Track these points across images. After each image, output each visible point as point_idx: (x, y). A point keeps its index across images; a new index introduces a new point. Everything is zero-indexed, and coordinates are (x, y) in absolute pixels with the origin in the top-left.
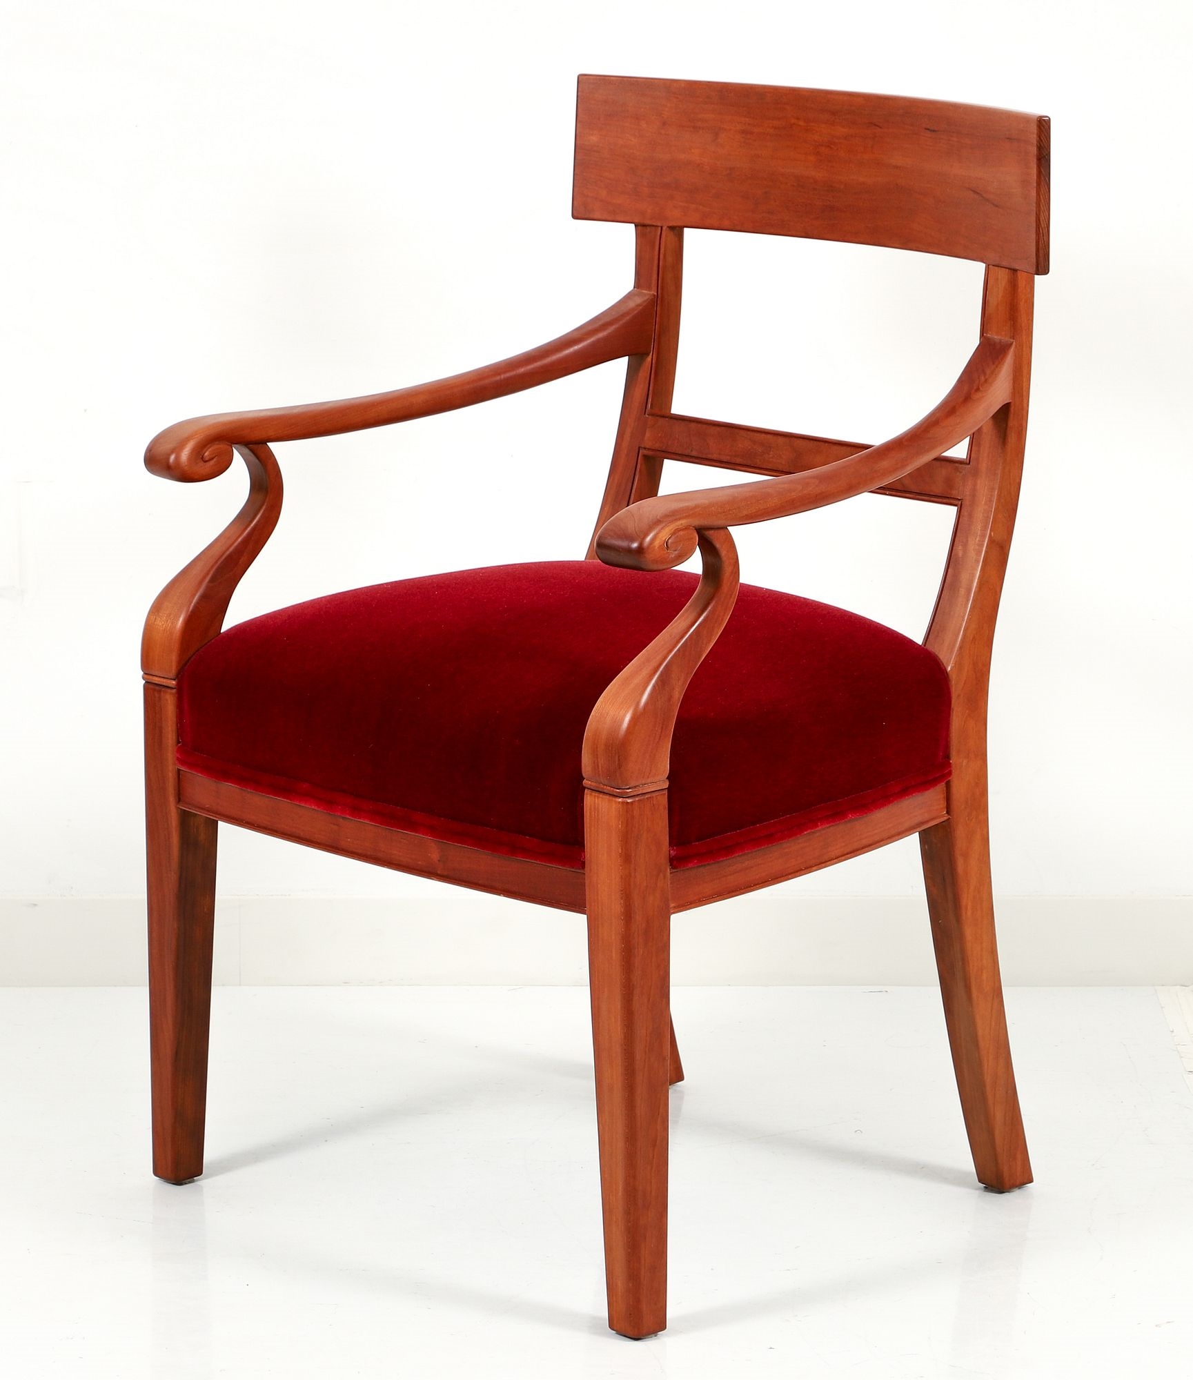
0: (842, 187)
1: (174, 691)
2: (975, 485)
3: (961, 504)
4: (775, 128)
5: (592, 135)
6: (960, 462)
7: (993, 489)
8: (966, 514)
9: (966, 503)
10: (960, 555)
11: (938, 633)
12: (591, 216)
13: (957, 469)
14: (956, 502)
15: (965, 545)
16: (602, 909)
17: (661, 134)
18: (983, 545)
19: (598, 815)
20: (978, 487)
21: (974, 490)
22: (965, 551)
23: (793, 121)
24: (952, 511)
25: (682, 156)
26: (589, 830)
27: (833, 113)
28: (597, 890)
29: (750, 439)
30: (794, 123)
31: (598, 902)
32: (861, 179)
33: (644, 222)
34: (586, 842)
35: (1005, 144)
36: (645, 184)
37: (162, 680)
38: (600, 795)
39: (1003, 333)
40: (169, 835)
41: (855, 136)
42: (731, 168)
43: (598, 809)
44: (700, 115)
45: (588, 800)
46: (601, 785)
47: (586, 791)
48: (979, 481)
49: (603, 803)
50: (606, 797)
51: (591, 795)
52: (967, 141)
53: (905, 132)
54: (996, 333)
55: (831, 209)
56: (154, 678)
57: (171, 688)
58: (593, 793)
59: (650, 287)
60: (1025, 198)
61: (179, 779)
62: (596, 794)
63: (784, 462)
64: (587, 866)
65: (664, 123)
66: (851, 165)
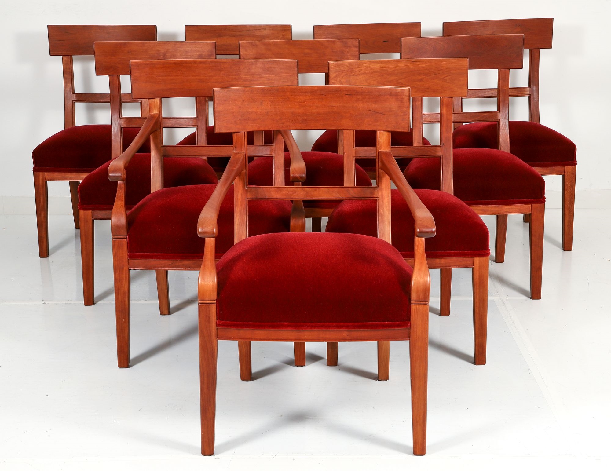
0: (310, 114)
3: (379, 199)
4: (283, 99)
7: (389, 193)
8: (381, 201)
10: (382, 213)
13: (375, 189)
16: (418, 337)
17: (243, 104)
18: (389, 209)
19: (417, 311)
20: (383, 193)
21: (382, 194)
22: (384, 211)
23: (289, 96)
25: (250, 110)
26: (413, 316)
27: (305, 93)
28: (416, 332)
29: (287, 190)
30: (290, 97)
31: (416, 336)
32: (318, 111)
33: (236, 131)
34: (411, 319)
35: (388, 97)
36: (238, 120)
37: (210, 301)
38: (419, 305)
39: (386, 149)
40: (213, 349)
41: (315, 99)
42: (267, 112)
43: (418, 309)
44: (256, 98)
45: (413, 307)
46: (420, 302)
47: (412, 305)
48: (383, 192)
49: (420, 307)
50: (422, 305)
51: (415, 305)
52: (367, 97)
53: (336, 96)
54: (384, 150)
55: (306, 120)
56: (206, 301)
57: (214, 303)
58: (416, 305)
59: (242, 150)
60: (401, 111)
61: (217, 331)
62: (417, 305)
63: (302, 195)
64: (412, 326)
65: (244, 101)
66: (313, 107)
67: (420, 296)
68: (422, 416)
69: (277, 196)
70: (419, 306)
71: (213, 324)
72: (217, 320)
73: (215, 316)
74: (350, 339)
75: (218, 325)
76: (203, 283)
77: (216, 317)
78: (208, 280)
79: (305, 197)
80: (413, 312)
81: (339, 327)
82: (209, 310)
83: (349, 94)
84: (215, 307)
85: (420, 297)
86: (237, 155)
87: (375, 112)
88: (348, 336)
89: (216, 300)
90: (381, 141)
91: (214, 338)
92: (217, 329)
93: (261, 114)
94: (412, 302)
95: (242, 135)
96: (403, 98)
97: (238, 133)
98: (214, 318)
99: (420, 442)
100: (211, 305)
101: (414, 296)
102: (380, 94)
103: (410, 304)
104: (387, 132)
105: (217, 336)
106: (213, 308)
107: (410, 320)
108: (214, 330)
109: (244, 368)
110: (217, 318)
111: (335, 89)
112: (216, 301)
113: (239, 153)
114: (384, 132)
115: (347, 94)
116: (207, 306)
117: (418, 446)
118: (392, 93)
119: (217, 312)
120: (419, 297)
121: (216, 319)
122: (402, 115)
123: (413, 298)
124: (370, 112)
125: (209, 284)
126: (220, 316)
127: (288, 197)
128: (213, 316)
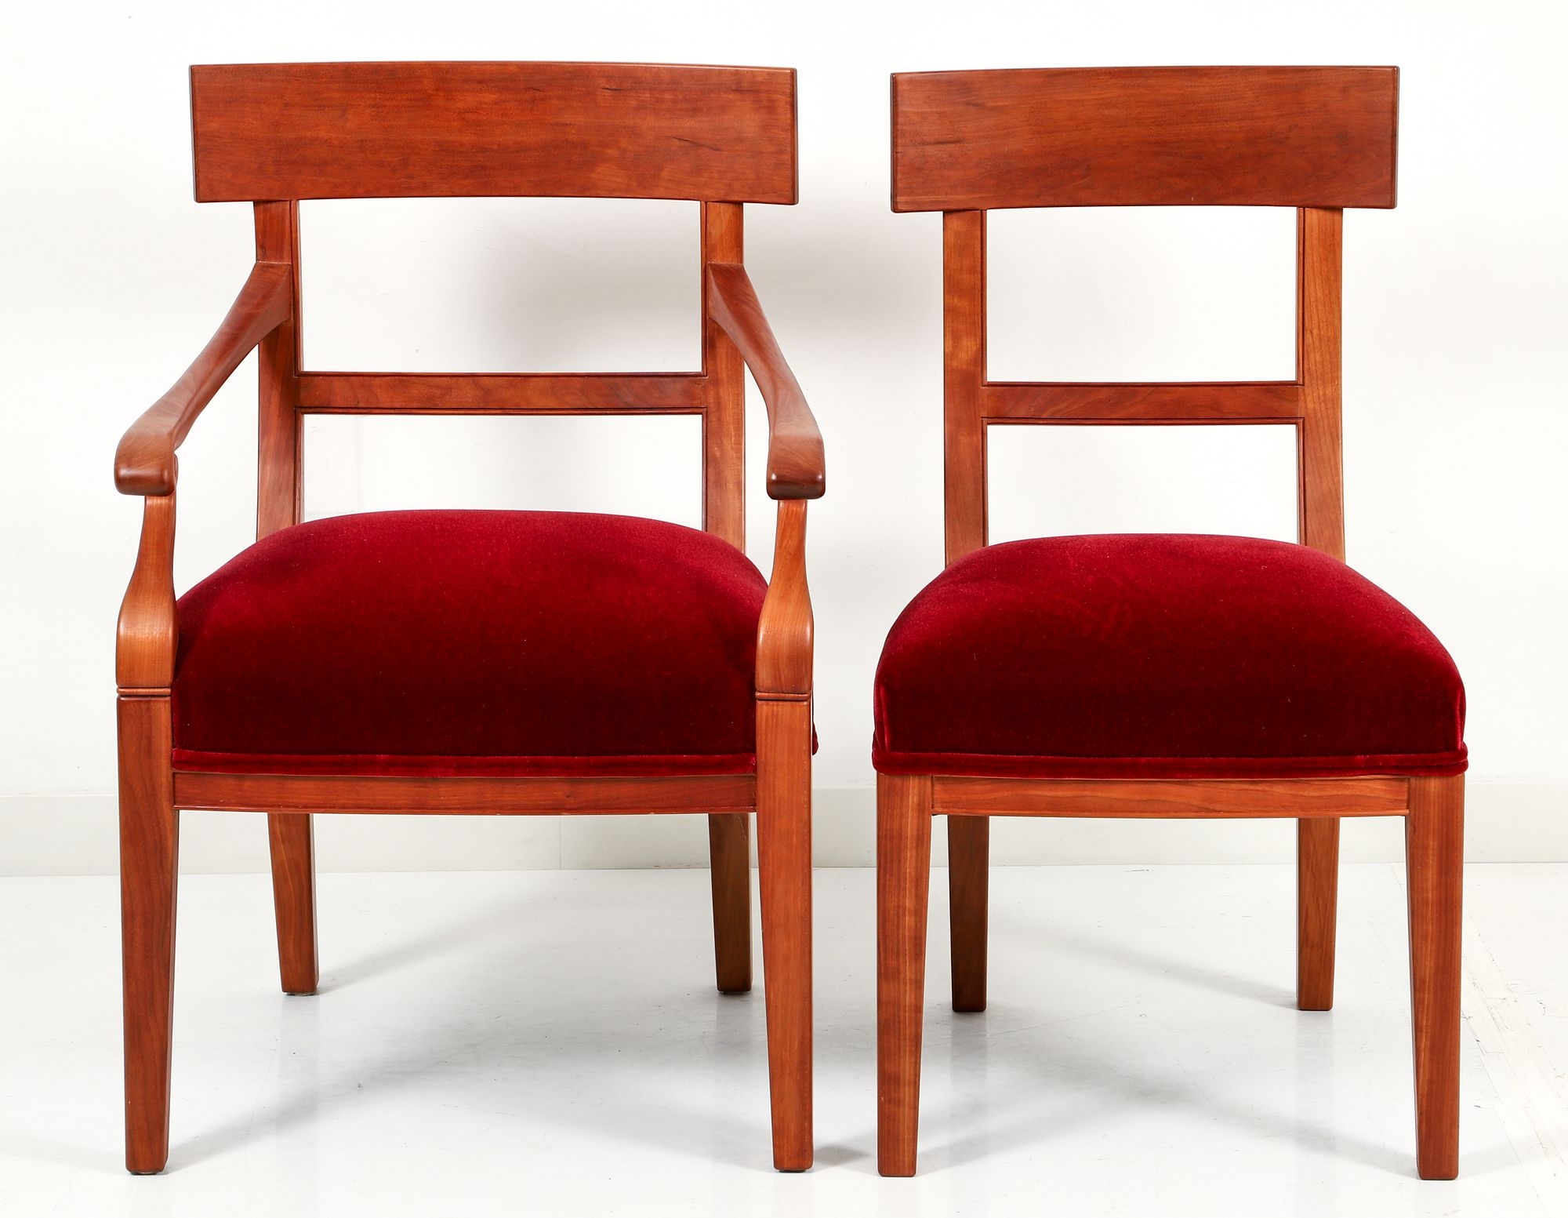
0: (495, 147)
1: (168, 699)
2: (718, 393)
3: (707, 412)
4: (411, 100)
5: (213, 121)
6: (696, 375)
7: (738, 395)
8: (714, 419)
9: (712, 407)
10: (718, 454)
11: (717, 525)
12: (219, 198)
13: (694, 382)
14: (701, 410)
15: (721, 446)
16: (780, 803)
17: (284, 114)
19: (777, 721)
20: (722, 394)
21: (718, 398)
22: (722, 450)
23: (431, 92)
24: (697, 419)
25: (308, 134)
26: (764, 737)
27: (480, 82)
28: (774, 787)
29: (424, 384)
30: (433, 95)
31: (774, 798)
32: (519, 139)
33: (264, 198)
34: (758, 748)
35: (730, 96)
36: (271, 162)
37: (152, 690)
38: (781, 703)
39: (730, 259)
40: (161, 838)
41: (509, 101)
42: (362, 141)
43: (777, 715)
44: (326, 95)
45: (763, 710)
46: (783, 695)
47: (759, 702)
48: (721, 390)
49: (784, 709)
50: (789, 703)
51: (767, 705)
52: (667, 96)
53: (574, 93)
54: (722, 259)
55: (484, 168)
56: (140, 690)
57: (165, 696)
58: (771, 703)
59: (281, 258)
60: (769, 141)
61: (174, 782)
62: (775, 703)
63: (470, 400)
64: (761, 769)
65: (287, 105)
66: (505, 127)
67: (782, 676)
68: (796, 1048)
69: (391, 402)
70: (781, 707)
71: (163, 761)
72: (173, 747)
73: (167, 737)
74: (575, 806)
75: (177, 763)
76: (130, 633)
77: (170, 741)
78: (148, 624)
79: (482, 406)
80: (763, 728)
81: (539, 769)
82: (150, 718)
83: (614, 87)
84: (168, 707)
85: (783, 679)
86: (265, 271)
87: (692, 142)
88: (568, 796)
89: (172, 687)
90: (713, 232)
91: (165, 804)
92: (174, 774)
93: (341, 148)
94: (758, 694)
95: (284, 210)
96: (775, 101)
97: (269, 205)
98: (163, 743)
99: (793, 1127)
100: (155, 701)
101: (763, 674)
102: (708, 86)
103: (753, 700)
104: (731, 205)
105: (174, 796)
106: (163, 710)
107: (754, 750)
108: (164, 780)
109: (291, 950)
110: (173, 741)
111: (570, 72)
112: (169, 690)
113: (272, 266)
114: (723, 206)
115: (607, 86)
116: (142, 704)
117: (785, 1141)
118: (743, 85)
119: (172, 724)
120: (780, 679)
121: (170, 743)
122: (773, 153)
123: (761, 681)
124: (676, 142)
125: (150, 638)
126: (182, 734)
127: (429, 406)
128: (163, 735)
